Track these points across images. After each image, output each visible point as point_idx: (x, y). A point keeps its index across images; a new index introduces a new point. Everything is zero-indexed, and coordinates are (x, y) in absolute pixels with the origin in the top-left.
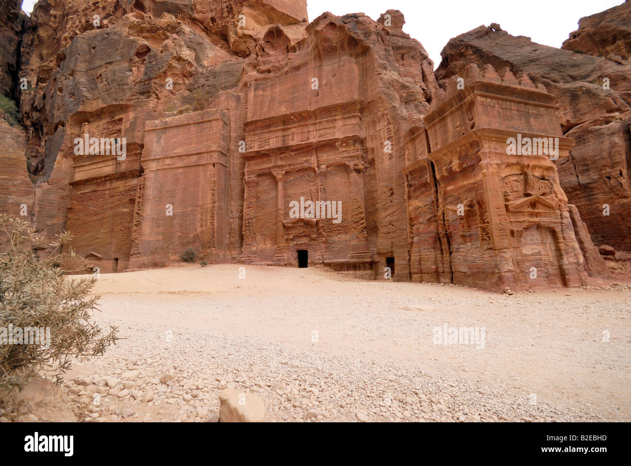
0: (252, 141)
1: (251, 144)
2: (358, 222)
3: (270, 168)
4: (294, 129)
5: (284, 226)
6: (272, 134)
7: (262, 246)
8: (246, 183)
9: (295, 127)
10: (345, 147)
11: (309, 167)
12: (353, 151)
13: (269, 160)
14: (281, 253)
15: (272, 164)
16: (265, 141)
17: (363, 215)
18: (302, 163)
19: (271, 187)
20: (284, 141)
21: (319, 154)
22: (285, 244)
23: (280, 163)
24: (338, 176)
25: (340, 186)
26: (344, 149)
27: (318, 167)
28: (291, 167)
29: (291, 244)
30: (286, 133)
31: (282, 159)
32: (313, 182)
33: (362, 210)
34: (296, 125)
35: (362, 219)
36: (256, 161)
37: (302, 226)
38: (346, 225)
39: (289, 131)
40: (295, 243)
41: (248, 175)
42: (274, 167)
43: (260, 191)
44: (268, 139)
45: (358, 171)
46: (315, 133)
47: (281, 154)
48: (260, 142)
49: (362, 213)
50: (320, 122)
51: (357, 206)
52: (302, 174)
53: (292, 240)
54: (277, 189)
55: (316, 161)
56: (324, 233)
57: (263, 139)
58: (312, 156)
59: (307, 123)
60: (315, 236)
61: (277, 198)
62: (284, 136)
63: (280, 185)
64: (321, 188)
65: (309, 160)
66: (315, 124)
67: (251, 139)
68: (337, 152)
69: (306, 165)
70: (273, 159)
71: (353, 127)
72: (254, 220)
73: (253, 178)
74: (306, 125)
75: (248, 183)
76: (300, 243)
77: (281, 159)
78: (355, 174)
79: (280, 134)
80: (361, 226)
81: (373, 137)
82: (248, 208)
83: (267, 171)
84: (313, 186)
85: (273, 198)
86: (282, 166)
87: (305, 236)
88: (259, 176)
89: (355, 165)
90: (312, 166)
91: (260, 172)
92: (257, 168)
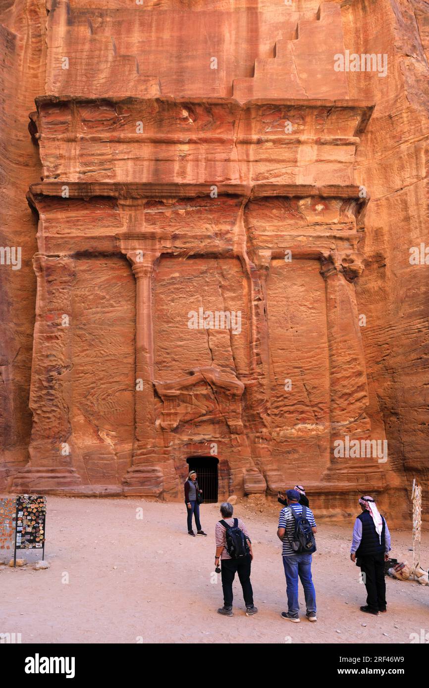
0: (61, 157)
1: (56, 167)
2: (350, 395)
3: (116, 238)
4: (185, 147)
5: (156, 393)
6: (122, 147)
7: (87, 442)
8: (41, 269)
9: (190, 142)
10: (319, 214)
11: (228, 251)
12: (339, 226)
13: (114, 216)
14: (147, 461)
15: (124, 229)
16: (101, 163)
17: (363, 379)
18: (209, 237)
19: (115, 289)
20: (156, 172)
21: (254, 222)
22: (160, 442)
23: (146, 228)
24: (299, 281)
25: (302, 308)
26: (318, 219)
27: (252, 252)
28: (178, 243)
29: (175, 441)
30: (165, 152)
31: (150, 220)
32: (234, 291)
33: (359, 368)
34: (194, 137)
35: (361, 388)
36: (73, 214)
37: (207, 397)
38: (318, 400)
39: (172, 148)
40: (185, 438)
41: (48, 249)
42: (128, 236)
43: (84, 299)
44: (111, 161)
45: (351, 275)
46: (244, 166)
47: (148, 205)
48: (86, 164)
49: (359, 374)
50: (259, 142)
51: (348, 358)
52: (203, 268)
53: (175, 430)
54: (135, 299)
55: (245, 238)
56: (264, 416)
57: (96, 159)
58: (233, 224)
59: (225, 136)
60: (241, 423)
61: (135, 320)
62: (157, 160)
63: (145, 284)
64: (257, 306)
65: (228, 232)
66: (246, 142)
67: (57, 152)
68: (302, 223)
69: (219, 245)
70: (124, 215)
71: (341, 170)
72: (65, 372)
73: (64, 258)
74: (222, 141)
75: (48, 271)
76: (197, 438)
77: (147, 220)
78: (341, 281)
79: (146, 151)
80: (358, 404)
81: (384, 202)
82: (49, 338)
83: (107, 246)
84: (233, 299)
85: (122, 319)
86: (152, 237)
87: (212, 422)
88: (80, 255)
89: (344, 260)
90: (235, 248)
91: (85, 246)
92: (75, 232)
